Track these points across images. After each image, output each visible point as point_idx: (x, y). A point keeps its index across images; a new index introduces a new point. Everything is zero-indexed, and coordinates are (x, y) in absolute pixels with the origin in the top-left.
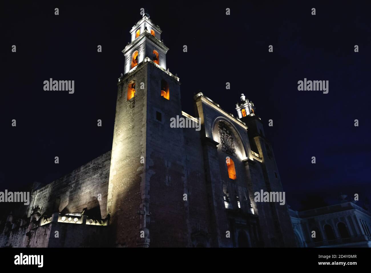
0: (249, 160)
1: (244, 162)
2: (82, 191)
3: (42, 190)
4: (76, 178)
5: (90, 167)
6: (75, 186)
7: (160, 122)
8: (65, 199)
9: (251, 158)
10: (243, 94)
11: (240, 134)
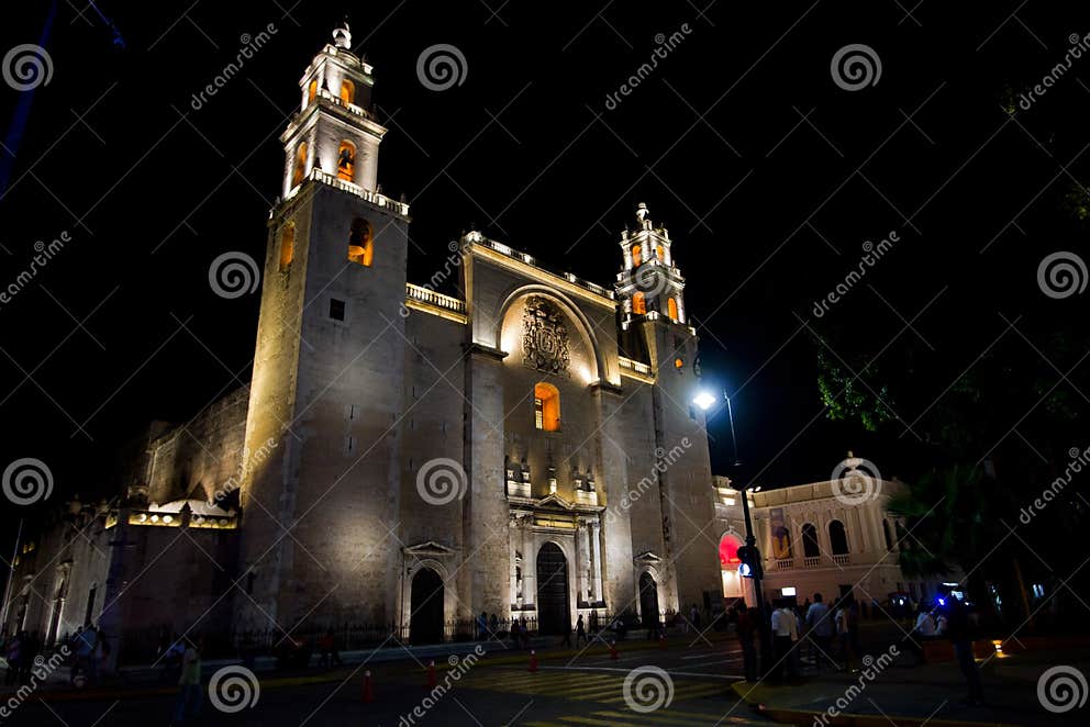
0: (604, 385)
1: (593, 388)
2: (224, 453)
3: (165, 442)
4: (216, 423)
5: (237, 403)
6: (215, 440)
7: (338, 322)
8: (199, 464)
9: (614, 379)
10: (643, 205)
11: (589, 321)
